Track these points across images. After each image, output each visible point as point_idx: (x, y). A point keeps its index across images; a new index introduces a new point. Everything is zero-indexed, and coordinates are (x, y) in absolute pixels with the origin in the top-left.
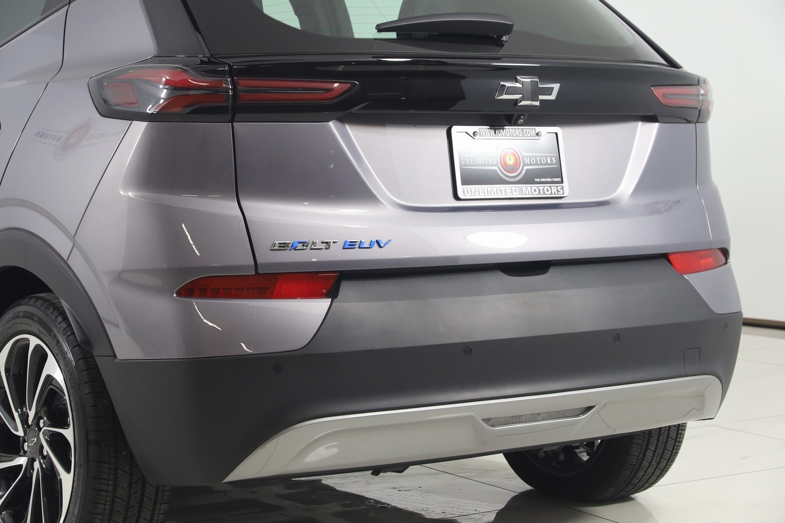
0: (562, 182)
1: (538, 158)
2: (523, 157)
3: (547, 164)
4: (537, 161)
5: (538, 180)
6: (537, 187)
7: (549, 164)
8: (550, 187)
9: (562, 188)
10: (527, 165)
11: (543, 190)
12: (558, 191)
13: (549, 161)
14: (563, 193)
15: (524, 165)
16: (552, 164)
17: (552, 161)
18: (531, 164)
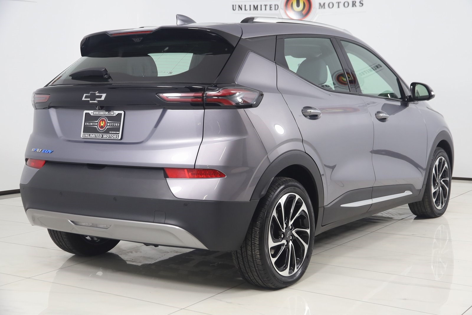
0: (119, 134)
1: (113, 124)
2: (107, 123)
3: (115, 126)
4: (112, 124)
5: (111, 132)
6: (109, 135)
7: (117, 126)
8: (114, 135)
9: (118, 136)
10: (108, 126)
11: (111, 136)
12: (116, 137)
13: (117, 125)
14: (118, 138)
15: (107, 126)
16: (118, 126)
17: (118, 125)
18: (109, 126)
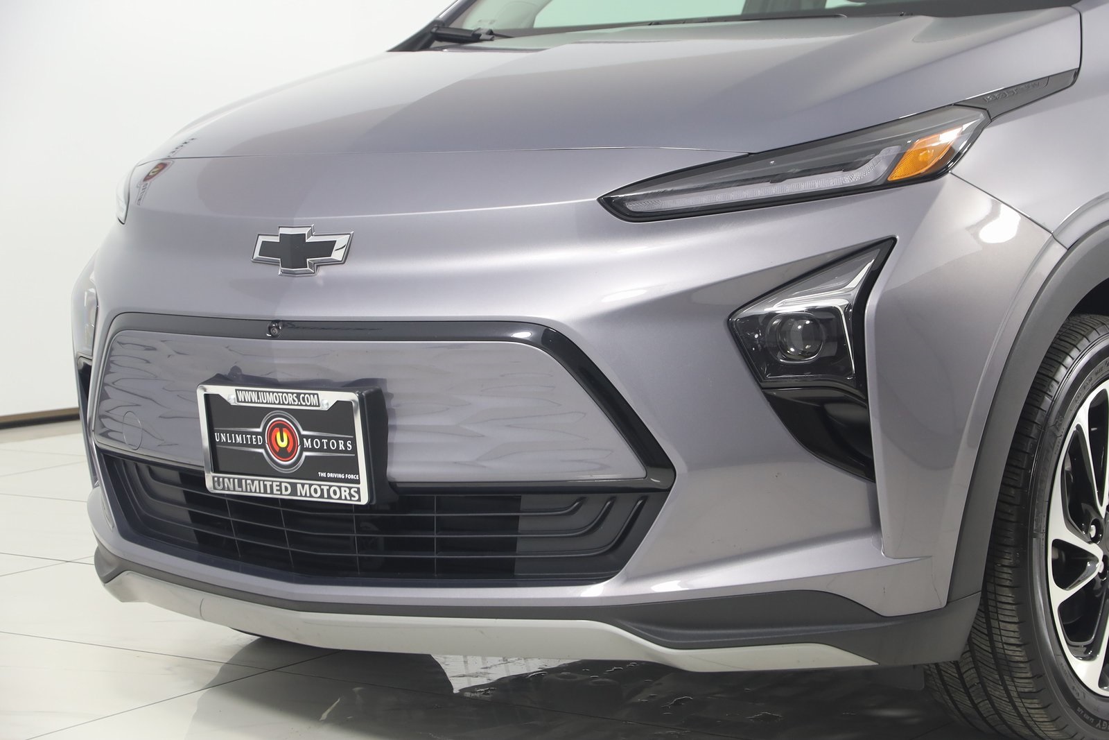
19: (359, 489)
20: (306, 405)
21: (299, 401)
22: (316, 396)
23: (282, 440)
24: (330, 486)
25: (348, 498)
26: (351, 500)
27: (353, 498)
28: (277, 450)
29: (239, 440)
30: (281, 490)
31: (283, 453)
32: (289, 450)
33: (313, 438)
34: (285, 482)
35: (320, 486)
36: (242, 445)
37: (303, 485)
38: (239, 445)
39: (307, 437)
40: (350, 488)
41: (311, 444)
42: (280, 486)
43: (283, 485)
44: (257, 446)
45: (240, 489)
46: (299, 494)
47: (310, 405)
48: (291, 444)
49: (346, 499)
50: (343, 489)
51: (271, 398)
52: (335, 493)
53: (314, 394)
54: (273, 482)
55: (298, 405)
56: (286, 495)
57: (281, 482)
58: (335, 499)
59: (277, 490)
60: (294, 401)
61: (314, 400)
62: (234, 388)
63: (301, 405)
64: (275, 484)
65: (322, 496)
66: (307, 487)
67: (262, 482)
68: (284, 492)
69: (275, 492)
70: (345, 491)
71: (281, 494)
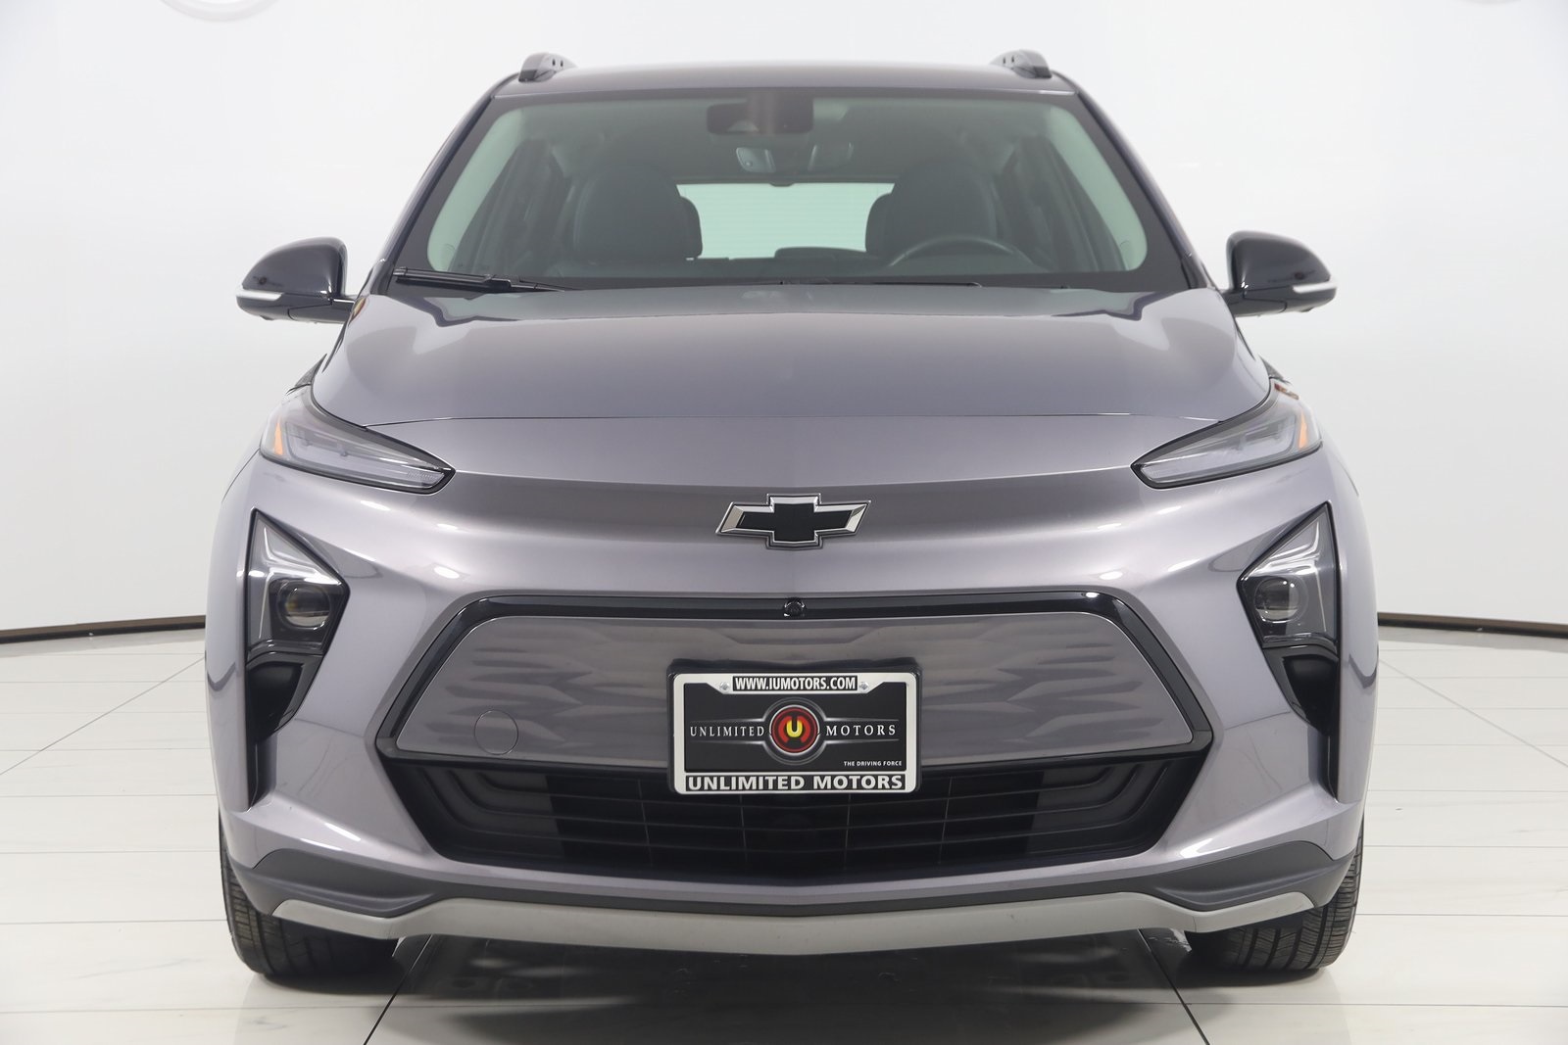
19: (903, 776)
20: (838, 689)
21: (828, 684)
22: (853, 679)
23: (794, 729)
24: (862, 776)
25: (887, 786)
26: (891, 788)
27: (893, 787)
28: (786, 740)
29: (728, 732)
30: (789, 785)
31: (795, 744)
32: (803, 740)
33: (839, 725)
34: (797, 777)
35: (847, 776)
36: (733, 737)
37: (822, 777)
38: (727, 737)
39: (832, 725)
40: (890, 776)
41: (835, 731)
42: (789, 780)
43: (793, 779)
44: (756, 738)
45: (728, 788)
46: (816, 787)
47: (844, 689)
48: (808, 731)
49: (884, 787)
50: (880, 778)
51: (788, 684)
52: (868, 782)
53: (850, 677)
54: (777, 776)
55: (826, 689)
56: (796, 789)
57: (789, 777)
58: (868, 789)
59: (783, 785)
60: (821, 685)
61: (851, 684)
62: (731, 675)
63: (831, 689)
64: (780, 779)
65: (850, 786)
66: (828, 779)
67: (761, 779)
68: (793, 786)
69: (780, 786)
70: (883, 780)
71: (789, 789)
